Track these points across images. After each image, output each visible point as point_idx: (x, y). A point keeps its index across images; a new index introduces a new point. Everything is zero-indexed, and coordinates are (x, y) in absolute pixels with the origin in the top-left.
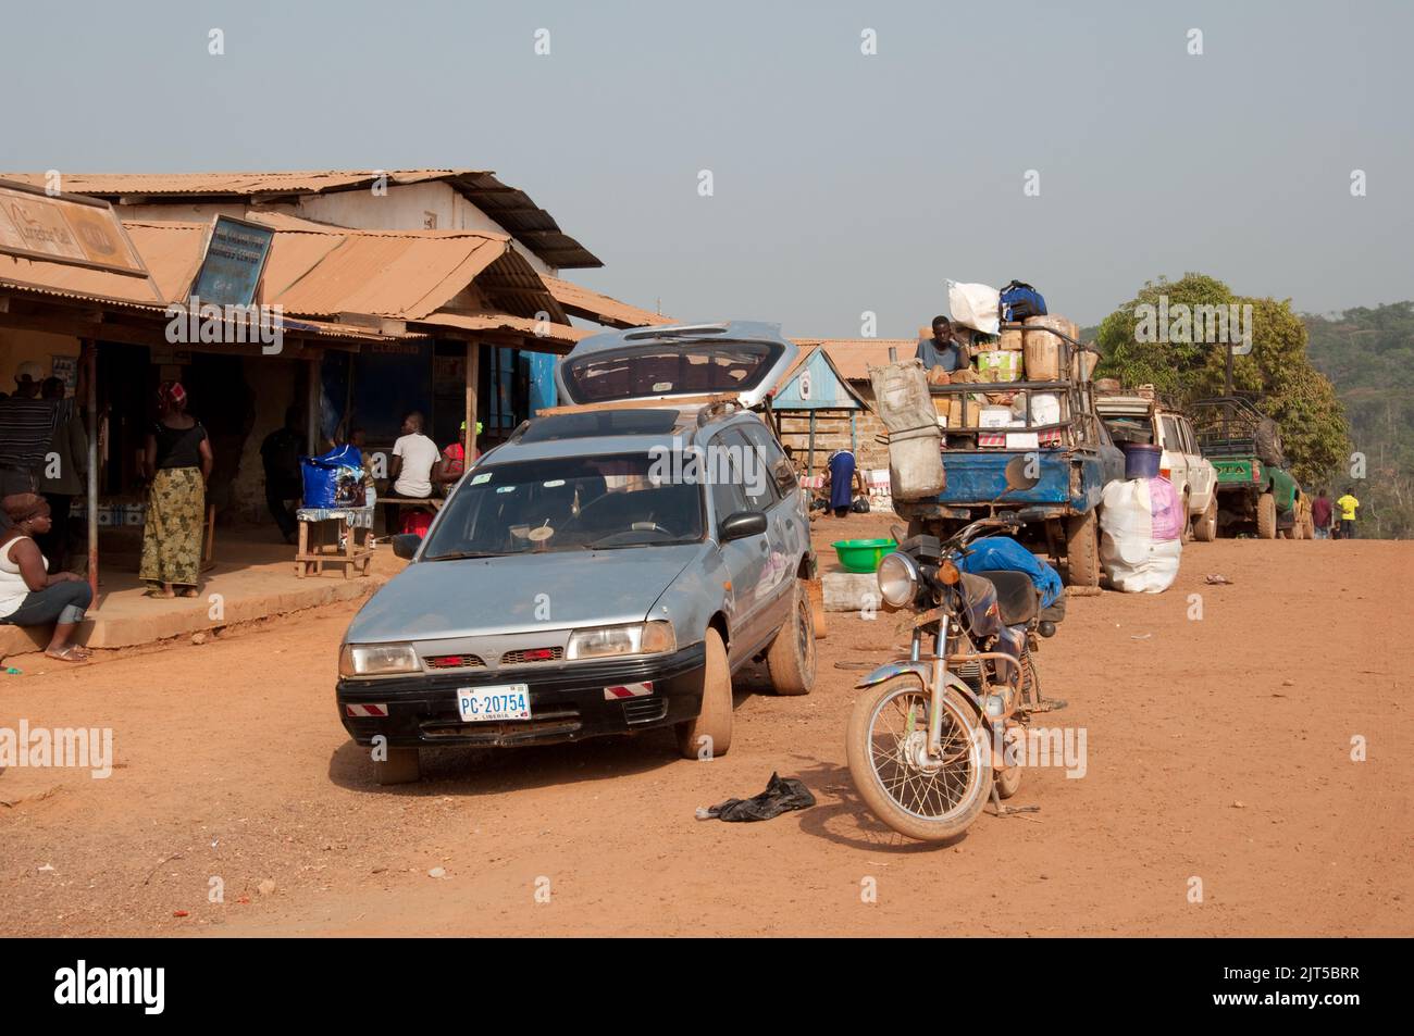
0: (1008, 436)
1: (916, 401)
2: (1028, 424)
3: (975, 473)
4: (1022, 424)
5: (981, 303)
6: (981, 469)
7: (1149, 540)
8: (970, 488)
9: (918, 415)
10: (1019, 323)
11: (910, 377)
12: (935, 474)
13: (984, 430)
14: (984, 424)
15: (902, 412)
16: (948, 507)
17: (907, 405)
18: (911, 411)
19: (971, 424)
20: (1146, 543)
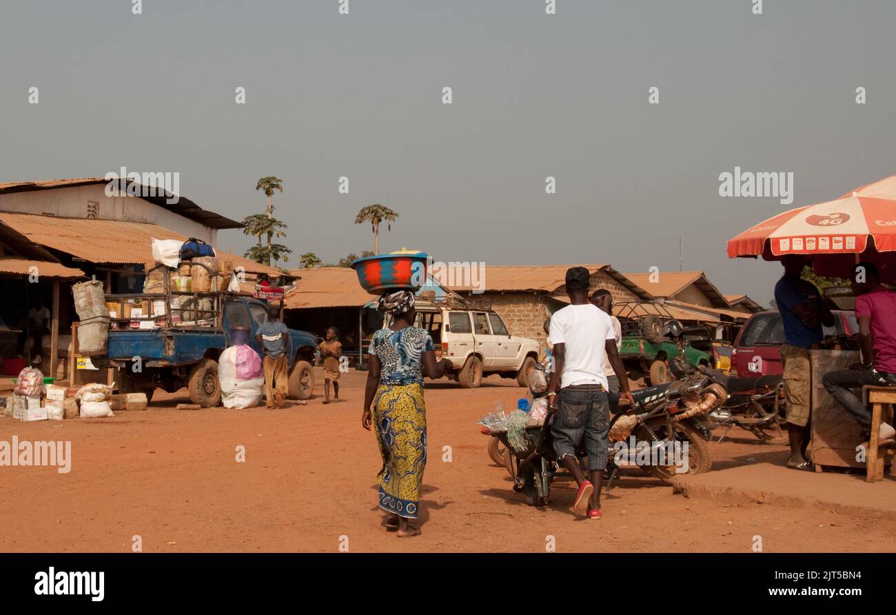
0: (141, 322)
1: (91, 304)
2: (149, 316)
3: (125, 342)
4: (146, 316)
5: (166, 250)
6: (127, 340)
7: (235, 380)
8: (122, 350)
9: (92, 311)
10: (188, 261)
11: (88, 291)
12: (97, 343)
13: (133, 319)
14: (133, 316)
15: (84, 310)
16: (115, 361)
17: (86, 306)
18: (88, 309)
19: (126, 316)
20: (233, 381)
